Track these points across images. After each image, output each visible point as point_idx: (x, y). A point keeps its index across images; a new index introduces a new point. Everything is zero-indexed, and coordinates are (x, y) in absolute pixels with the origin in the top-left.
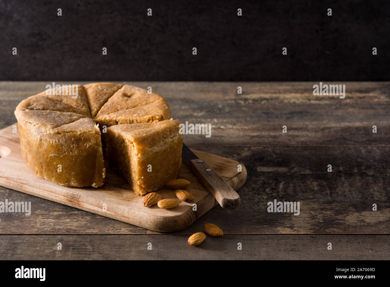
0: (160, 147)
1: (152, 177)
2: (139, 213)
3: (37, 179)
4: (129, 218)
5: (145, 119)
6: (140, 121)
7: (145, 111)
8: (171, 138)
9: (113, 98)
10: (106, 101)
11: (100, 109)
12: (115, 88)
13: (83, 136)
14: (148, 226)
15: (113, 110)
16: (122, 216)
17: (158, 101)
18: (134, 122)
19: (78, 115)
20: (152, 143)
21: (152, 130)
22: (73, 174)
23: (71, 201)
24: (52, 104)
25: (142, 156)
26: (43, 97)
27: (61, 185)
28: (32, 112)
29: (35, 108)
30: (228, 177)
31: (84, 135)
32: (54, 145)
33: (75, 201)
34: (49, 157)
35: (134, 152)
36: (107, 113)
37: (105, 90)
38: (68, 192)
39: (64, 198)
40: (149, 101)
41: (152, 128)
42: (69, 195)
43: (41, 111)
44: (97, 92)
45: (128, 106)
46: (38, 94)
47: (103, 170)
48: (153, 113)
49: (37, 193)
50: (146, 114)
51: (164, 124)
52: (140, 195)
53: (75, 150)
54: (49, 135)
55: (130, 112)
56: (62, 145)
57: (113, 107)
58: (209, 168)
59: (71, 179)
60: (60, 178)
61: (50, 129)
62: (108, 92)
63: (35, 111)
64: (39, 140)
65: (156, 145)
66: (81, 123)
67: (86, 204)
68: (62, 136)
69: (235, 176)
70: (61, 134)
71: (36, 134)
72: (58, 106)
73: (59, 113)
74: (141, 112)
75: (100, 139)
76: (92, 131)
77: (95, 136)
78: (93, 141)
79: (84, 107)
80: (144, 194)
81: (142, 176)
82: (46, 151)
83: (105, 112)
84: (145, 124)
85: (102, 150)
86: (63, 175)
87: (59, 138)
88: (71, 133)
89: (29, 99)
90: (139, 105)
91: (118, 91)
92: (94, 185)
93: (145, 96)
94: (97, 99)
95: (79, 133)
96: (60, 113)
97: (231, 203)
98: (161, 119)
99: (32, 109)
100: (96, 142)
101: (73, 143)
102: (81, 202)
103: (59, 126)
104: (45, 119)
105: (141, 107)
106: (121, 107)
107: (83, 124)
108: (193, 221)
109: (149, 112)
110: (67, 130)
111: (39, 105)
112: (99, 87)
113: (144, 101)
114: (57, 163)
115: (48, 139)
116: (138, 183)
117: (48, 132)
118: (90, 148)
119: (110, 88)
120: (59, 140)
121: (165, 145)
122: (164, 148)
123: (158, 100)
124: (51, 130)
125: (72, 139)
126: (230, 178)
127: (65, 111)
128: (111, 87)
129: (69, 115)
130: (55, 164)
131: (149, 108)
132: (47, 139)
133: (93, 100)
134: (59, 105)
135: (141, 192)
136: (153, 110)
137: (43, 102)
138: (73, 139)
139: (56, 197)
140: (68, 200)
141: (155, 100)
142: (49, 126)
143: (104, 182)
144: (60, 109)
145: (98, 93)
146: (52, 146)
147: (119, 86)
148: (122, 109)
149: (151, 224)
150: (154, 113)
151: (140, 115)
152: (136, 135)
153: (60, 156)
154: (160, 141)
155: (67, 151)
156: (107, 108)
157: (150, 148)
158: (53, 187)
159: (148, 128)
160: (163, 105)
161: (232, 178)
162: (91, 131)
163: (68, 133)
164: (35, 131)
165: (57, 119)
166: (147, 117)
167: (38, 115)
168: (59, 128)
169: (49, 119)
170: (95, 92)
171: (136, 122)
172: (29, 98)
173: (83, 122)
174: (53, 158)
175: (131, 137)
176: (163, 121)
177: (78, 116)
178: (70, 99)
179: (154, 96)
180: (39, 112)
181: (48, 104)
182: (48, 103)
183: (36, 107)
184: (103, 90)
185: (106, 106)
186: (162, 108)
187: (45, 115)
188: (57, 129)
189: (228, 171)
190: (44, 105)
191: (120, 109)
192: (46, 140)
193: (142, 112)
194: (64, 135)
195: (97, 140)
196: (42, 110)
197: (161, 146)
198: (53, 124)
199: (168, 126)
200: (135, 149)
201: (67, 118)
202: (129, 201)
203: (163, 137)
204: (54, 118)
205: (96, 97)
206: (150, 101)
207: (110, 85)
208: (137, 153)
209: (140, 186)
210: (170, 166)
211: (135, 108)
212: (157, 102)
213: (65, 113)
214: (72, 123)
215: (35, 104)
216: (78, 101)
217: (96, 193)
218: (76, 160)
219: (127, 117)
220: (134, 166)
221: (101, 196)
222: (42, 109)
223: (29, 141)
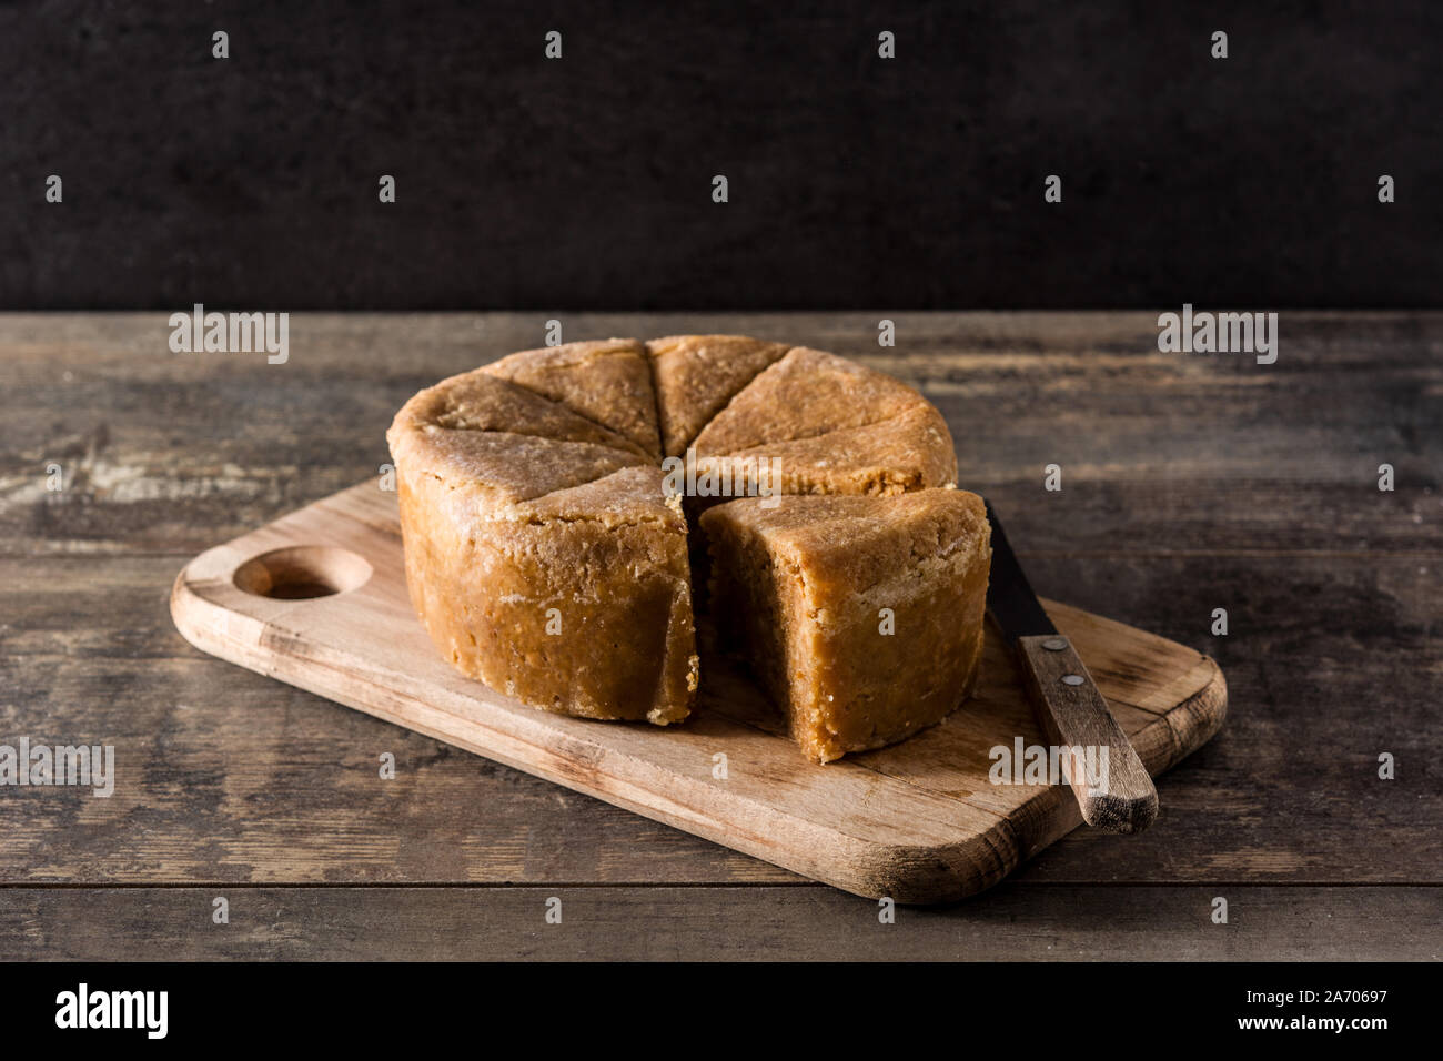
0: (902, 590)
1: (867, 697)
2: (811, 827)
3: (454, 680)
4: (773, 845)
5: (854, 480)
6: (838, 487)
7: (857, 448)
8: (942, 556)
9: (747, 396)
10: (722, 404)
11: (697, 435)
12: (760, 358)
13: (621, 536)
14: (839, 878)
15: (746, 438)
16: (748, 835)
17: (908, 415)
18: (814, 489)
19: (617, 453)
20: (870, 574)
21: (875, 525)
22: (581, 670)
23: (572, 771)
24: (524, 410)
25: (831, 618)
26: (495, 380)
27: (538, 707)
28: (448, 438)
29: (462, 423)
30: (1154, 710)
31: (627, 531)
32: (516, 560)
33: (585, 771)
34: (497, 605)
35: (804, 603)
36: (722, 450)
37: (721, 364)
38: (561, 734)
39: (545, 758)
40: (876, 414)
41: (875, 518)
42: (565, 745)
43: (480, 434)
44: (692, 368)
45: (798, 427)
46: (477, 367)
47: (691, 663)
48: (888, 458)
49: (453, 733)
50: (862, 463)
51: (921, 503)
52: (820, 761)
53: (591, 583)
54: (502, 526)
55: (805, 449)
56: (545, 564)
57: (745, 429)
58: (1077, 671)
59: (572, 690)
60: (533, 682)
61: (505, 503)
62: (731, 372)
63: (459, 432)
64: (464, 542)
65: (884, 580)
66: (622, 488)
67: (622, 783)
68: (548, 533)
69: (1180, 705)
70: (543, 525)
71: (455, 518)
72: (545, 419)
73: (545, 442)
74: (845, 454)
75: (682, 550)
76: (655, 519)
77: (667, 539)
78: (657, 556)
79: (641, 424)
80: (834, 756)
81: (827, 693)
82: (486, 583)
83: (716, 448)
84: (851, 502)
85: (688, 591)
86: (545, 672)
87: (536, 539)
88: (580, 523)
89: (444, 389)
90: (842, 426)
91: (770, 369)
92: (654, 715)
93: (866, 391)
94: (689, 395)
95: (608, 524)
96: (550, 446)
97: (1118, 812)
98: (915, 483)
99: (450, 426)
100: (666, 561)
101: (585, 559)
102: (606, 775)
103: (539, 496)
104: (492, 468)
105: (847, 433)
106: (775, 430)
107: (627, 491)
108: (1006, 867)
109: (873, 454)
110: (565, 510)
111: (476, 411)
112: (702, 352)
113: (859, 411)
114: (526, 628)
115: (497, 542)
116: (814, 716)
117: (498, 517)
118: (645, 580)
119: (739, 355)
120: (535, 547)
121: (919, 583)
122: (913, 593)
123: (910, 411)
124: (508, 508)
125: (581, 546)
126: (1159, 714)
127: (569, 437)
128: (747, 354)
129: (583, 452)
130: (519, 630)
131: (873, 440)
132: (495, 540)
133: (674, 401)
134: (548, 413)
135: (823, 751)
136: (888, 447)
137: (491, 399)
138: (585, 545)
139: (519, 750)
140: (559, 765)
141: (899, 408)
142: (503, 493)
143: (693, 705)
144: (554, 428)
145: (694, 374)
146: (510, 566)
147: (775, 352)
148: (777, 436)
149: (852, 871)
150: (891, 461)
151: (840, 464)
152: (814, 540)
153: (538, 603)
154: (901, 566)
155: (561, 587)
156: (724, 430)
157: (862, 593)
158: (509, 714)
159: (863, 516)
160: (926, 432)
161: (1168, 712)
162: (650, 520)
163: (570, 524)
164: (455, 508)
165: (536, 466)
166: (863, 474)
167: (468, 448)
168: (537, 501)
169: (507, 466)
170: (686, 370)
171: (822, 491)
172: (444, 383)
173: (629, 484)
174: (511, 610)
175: (795, 548)
176: (917, 493)
177: (613, 457)
178: (590, 392)
179: (898, 394)
180: (475, 437)
181: (511, 408)
182: (511, 404)
183: (465, 420)
184: (713, 363)
185: (721, 422)
186: (921, 441)
187: (493, 450)
188: (531, 506)
189: (1153, 686)
190: (494, 410)
191: (769, 439)
192: (488, 543)
193: (849, 452)
194: (553, 528)
195: (671, 552)
196: (487, 430)
197: (906, 585)
198: (520, 484)
199: (936, 512)
200: (807, 593)
201: (574, 465)
202: (780, 780)
203: (914, 553)
204: (525, 465)
205: (686, 388)
206: (881, 413)
207: (741, 345)
208: (813, 608)
209: (822, 730)
210: (937, 657)
211: (824, 436)
212: (905, 416)
213: (568, 446)
214: (589, 485)
215: (462, 408)
216: (621, 400)
217: (661, 745)
218: (593, 620)
219: (790, 468)
220: (800, 655)
221: (679, 757)
222: (486, 425)
223: (430, 542)
